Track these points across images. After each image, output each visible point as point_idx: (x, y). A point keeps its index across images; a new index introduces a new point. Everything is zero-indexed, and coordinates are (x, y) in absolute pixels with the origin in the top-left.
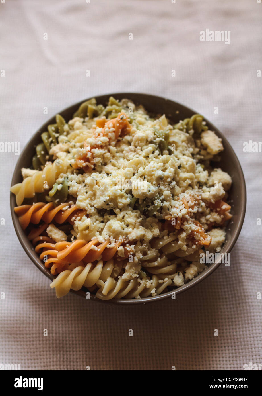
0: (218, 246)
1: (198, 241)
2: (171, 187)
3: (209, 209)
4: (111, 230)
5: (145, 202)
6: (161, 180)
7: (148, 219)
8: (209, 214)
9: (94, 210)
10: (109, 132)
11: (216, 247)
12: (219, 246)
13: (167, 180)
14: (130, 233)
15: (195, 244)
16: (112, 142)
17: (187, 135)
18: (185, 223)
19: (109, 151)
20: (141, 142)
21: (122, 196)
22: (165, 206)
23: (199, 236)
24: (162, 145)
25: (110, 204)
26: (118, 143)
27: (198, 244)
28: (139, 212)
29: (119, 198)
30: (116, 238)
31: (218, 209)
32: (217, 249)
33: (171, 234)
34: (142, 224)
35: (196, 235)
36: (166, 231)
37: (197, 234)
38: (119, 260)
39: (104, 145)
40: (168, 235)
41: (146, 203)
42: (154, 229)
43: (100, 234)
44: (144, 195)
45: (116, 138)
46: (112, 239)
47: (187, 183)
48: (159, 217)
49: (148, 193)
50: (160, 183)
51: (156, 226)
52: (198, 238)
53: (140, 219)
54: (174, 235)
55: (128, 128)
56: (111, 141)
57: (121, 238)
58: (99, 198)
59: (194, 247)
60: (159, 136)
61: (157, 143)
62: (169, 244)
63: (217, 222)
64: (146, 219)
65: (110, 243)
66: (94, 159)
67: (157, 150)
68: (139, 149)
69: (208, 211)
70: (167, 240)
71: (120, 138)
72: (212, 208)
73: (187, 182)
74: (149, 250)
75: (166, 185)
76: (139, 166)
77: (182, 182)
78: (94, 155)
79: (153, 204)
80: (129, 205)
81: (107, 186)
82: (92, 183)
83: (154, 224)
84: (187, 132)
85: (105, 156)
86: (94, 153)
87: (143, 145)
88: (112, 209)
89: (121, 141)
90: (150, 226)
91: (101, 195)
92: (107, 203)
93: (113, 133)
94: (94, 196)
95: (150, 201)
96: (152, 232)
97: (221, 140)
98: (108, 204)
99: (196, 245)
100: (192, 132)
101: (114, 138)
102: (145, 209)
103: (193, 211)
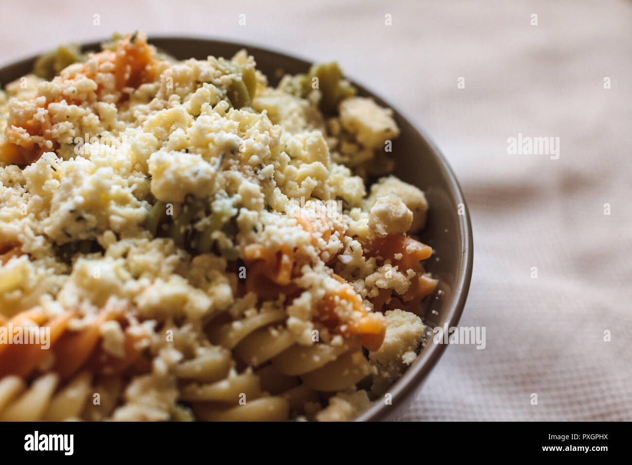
0: (405, 351)
1: (346, 323)
2: (261, 177)
3: (371, 259)
4: (86, 282)
5: (186, 209)
6: (232, 155)
7: (197, 260)
8: (375, 270)
9: (44, 244)
10: (99, 71)
11: (401, 351)
12: (410, 348)
13: (249, 158)
14: (142, 290)
15: (339, 333)
16: (107, 94)
17: (305, 103)
18: (306, 268)
19: (97, 112)
20: (180, 86)
21: (123, 201)
22: (246, 220)
23: (350, 307)
24: (236, 93)
25: (87, 216)
26: (123, 101)
27: (347, 331)
28: (171, 242)
29: (112, 202)
30: (99, 302)
31: (398, 256)
32: (404, 357)
33: (267, 304)
34: (179, 270)
35: (339, 305)
36: (251, 297)
37: (344, 302)
38: (108, 370)
39: (83, 97)
40: (259, 306)
41: (189, 210)
42: (217, 284)
43: (55, 298)
44: (182, 186)
45: (119, 86)
46: (86, 307)
47: (307, 187)
48: (228, 251)
49: (193, 180)
50: (231, 161)
51: (221, 278)
52: (347, 314)
53: (173, 258)
54: (276, 307)
55: (149, 68)
56: (103, 92)
57: (114, 304)
58: (57, 208)
59: (337, 340)
60: (227, 72)
61: (224, 87)
62: (262, 331)
63: (397, 291)
64: (191, 260)
65: (81, 316)
66: (55, 126)
67: (222, 99)
68: (176, 100)
69: (369, 264)
70: (255, 319)
71: (129, 90)
72: (380, 258)
73: (309, 182)
74: (202, 345)
75: (248, 171)
76: (173, 127)
77: (293, 184)
78: (55, 116)
79: (209, 212)
80: (144, 225)
81: (81, 173)
82: (41, 172)
83: (216, 273)
84: (304, 96)
85: (85, 120)
86: (55, 113)
87: (186, 92)
88: (93, 234)
89: (131, 97)
90: (203, 280)
91: (64, 199)
92: (76, 215)
93: (110, 76)
94: (45, 207)
95: (199, 204)
96: (210, 295)
97: (389, 112)
98: (80, 219)
99: (343, 334)
100: (316, 96)
101: (111, 86)
102: (187, 232)
103: (328, 246)
